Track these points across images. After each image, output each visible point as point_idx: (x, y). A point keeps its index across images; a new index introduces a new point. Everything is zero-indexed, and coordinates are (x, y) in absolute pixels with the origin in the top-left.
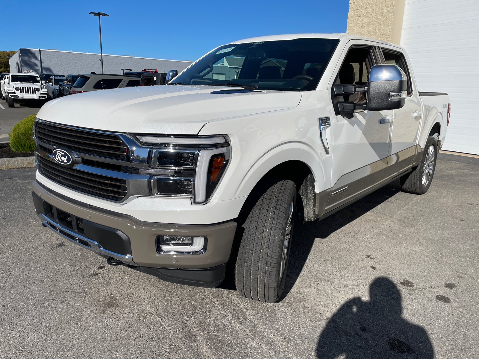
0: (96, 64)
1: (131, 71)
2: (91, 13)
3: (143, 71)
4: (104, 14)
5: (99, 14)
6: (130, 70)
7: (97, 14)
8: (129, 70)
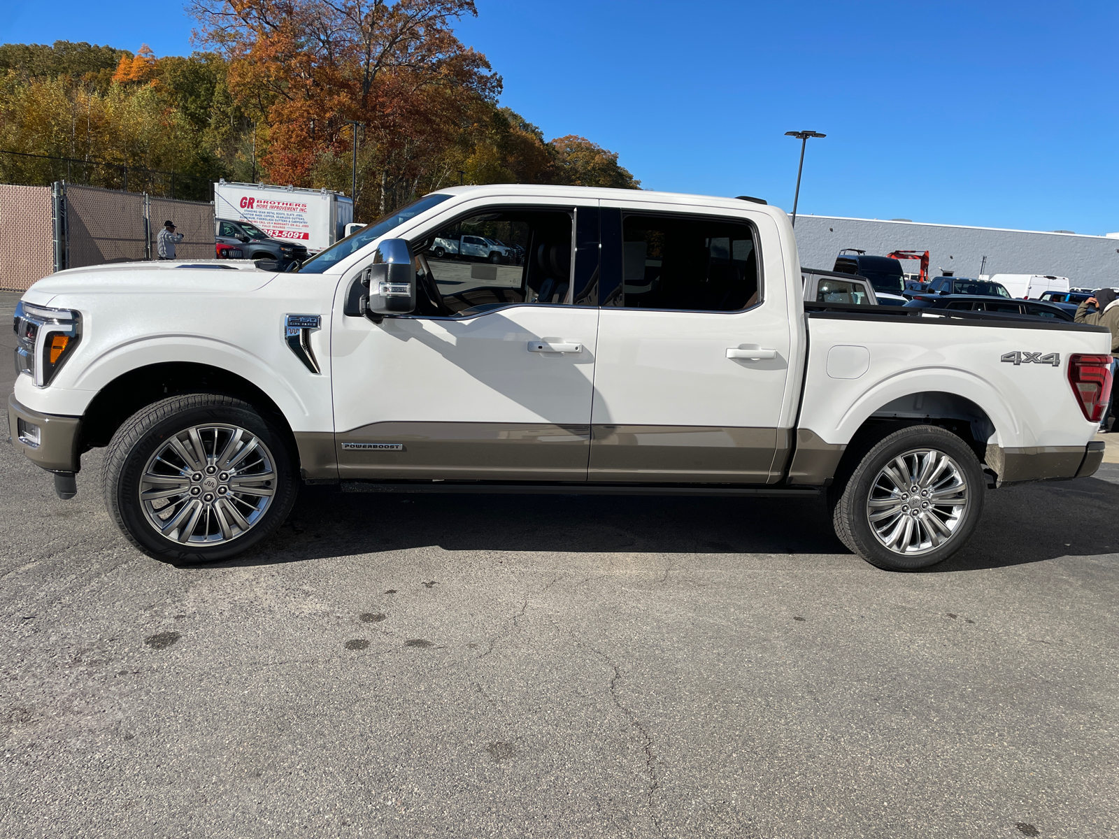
0: (819, 238)
1: (862, 254)
2: (788, 133)
3: (892, 254)
4: (815, 134)
5: (805, 135)
6: (861, 252)
7: (800, 134)
8: (859, 251)
